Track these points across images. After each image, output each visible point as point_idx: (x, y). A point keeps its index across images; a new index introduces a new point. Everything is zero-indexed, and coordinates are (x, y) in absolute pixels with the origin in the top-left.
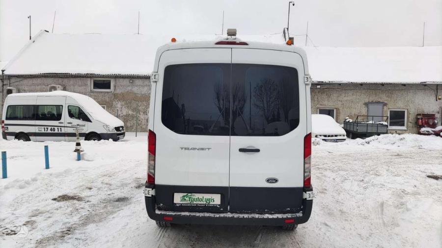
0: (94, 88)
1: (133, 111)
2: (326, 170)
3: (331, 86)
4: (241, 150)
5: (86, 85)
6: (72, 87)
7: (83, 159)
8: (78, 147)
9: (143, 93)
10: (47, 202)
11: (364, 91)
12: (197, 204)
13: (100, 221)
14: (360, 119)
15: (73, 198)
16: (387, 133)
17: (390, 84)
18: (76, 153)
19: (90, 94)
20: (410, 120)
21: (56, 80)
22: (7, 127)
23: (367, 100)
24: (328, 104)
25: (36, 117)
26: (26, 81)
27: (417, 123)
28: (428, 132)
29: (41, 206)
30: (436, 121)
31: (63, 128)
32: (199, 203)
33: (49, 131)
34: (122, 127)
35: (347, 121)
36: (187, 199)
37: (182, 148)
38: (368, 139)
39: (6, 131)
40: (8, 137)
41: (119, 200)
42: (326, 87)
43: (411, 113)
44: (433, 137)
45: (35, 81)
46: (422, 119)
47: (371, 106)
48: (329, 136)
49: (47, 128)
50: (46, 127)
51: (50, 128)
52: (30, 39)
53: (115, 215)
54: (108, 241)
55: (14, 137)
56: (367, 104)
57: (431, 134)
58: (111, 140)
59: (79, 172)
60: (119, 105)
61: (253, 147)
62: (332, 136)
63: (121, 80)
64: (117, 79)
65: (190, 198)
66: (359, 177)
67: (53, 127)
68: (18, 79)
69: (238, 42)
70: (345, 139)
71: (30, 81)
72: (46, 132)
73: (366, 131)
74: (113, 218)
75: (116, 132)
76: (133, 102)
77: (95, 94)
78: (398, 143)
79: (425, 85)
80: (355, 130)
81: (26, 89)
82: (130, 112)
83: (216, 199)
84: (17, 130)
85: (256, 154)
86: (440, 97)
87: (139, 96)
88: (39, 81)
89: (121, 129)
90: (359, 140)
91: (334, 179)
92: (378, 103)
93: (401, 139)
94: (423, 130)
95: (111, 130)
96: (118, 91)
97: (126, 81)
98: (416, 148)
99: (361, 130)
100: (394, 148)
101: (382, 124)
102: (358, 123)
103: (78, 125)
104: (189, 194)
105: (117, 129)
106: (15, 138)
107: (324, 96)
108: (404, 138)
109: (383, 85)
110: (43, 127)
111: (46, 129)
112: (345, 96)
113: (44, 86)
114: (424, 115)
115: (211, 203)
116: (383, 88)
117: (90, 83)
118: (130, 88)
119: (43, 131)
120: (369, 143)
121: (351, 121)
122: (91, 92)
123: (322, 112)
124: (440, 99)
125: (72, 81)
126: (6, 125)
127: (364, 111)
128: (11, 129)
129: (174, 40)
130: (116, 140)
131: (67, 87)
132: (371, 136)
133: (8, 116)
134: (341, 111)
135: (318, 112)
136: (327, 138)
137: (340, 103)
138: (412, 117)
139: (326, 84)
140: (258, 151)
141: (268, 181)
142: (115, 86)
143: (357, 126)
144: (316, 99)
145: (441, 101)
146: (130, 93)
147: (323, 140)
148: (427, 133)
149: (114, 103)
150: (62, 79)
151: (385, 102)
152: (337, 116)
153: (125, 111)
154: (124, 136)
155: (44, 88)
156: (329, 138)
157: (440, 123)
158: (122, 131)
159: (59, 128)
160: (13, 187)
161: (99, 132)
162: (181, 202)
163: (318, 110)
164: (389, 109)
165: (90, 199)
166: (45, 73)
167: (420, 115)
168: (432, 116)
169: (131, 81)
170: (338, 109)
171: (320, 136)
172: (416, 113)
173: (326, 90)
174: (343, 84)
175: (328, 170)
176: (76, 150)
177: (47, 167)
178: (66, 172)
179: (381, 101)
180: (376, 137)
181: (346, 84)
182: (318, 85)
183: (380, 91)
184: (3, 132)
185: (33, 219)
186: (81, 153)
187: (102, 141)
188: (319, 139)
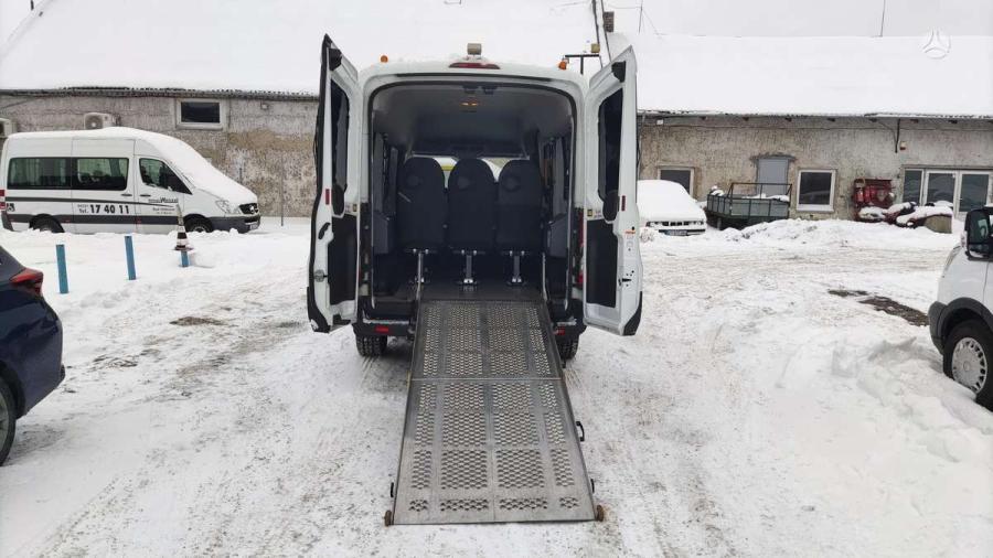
0: (183, 121)
1: (269, 170)
2: (652, 282)
3: (687, 122)
5: (164, 113)
6: (134, 117)
7: (193, 264)
8: (183, 242)
9: (291, 132)
10: (163, 327)
11: (751, 132)
13: (265, 349)
14: (737, 190)
15: (205, 321)
16: (787, 218)
17: (805, 117)
18: (179, 253)
19: (176, 132)
20: (841, 193)
21: (98, 102)
22: (12, 205)
23: (756, 152)
24: (678, 158)
25: (73, 183)
26: (31, 105)
27: (854, 198)
28: (875, 215)
29: (156, 331)
30: (892, 195)
31: (130, 206)
33: (102, 212)
34: (254, 205)
35: (714, 193)
38: (747, 230)
39: (10, 212)
40: (14, 224)
41: (284, 325)
42: (674, 124)
43: (844, 177)
44: (883, 226)
45: (52, 104)
46: (864, 190)
47: (763, 163)
48: (673, 224)
49: (99, 207)
50: (94, 204)
51: (103, 205)
52: (32, 7)
53: (287, 342)
54: (287, 371)
55: (27, 224)
56: (755, 160)
57: (881, 220)
58: (233, 231)
59: (195, 286)
60: (239, 158)
62: (680, 224)
63: (242, 103)
64: (234, 102)
66: (706, 293)
67: (110, 205)
68: (15, 101)
69: (484, 64)
70: (704, 230)
71: (42, 105)
72: (95, 214)
73: (746, 214)
74: (285, 346)
75: (242, 215)
76: (271, 151)
77: (187, 133)
78: (804, 237)
79: (874, 120)
80: (727, 212)
81: (34, 121)
82: (265, 175)
84: (35, 209)
86: (903, 145)
87: (283, 138)
88: (62, 103)
89: (252, 208)
90: (730, 231)
91: (661, 296)
92: (779, 156)
93: (810, 229)
94: (865, 211)
95: (232, 210)
96: (237, 128)
97: (254, 107)
98: (836, 245)
99: (737, 211)
100: (793, 247)
101: (779, 200)
102: (732, 198)
103: (163, 200)
105: (245, 208)
106: (30, 227)
107: (672, 142)
108: (815, 228)
109: (789, 118)
110: (89, 204)
111: (95, 209)
112: (713, 142)
113: (74, 116)
114: (870, 182)
116: (788, 125)
117: (174, 110)
118: (261, 122)
119: (89, 212)
120: (748, 237)
121: (721, 193)
122: (179, 128)
123: (668, 175)
124: (902, 149)
125: (135, 104)
126: (8, 199)
127: (749, 173)
128: (21, 208)
129: (384, 59)
130: (243, 230)
131: (124, 119)
132: (755, 223)
133: (12, 181)
134: (704, 174)
135: (659, 175)
136: (670, 227)
137: (703, 157)
138: (845, 187)
139: (675, 116)
142: (229, 117)
143: (731, 204)
144: (654, 149)
145: (904, 152)
146: (263, 132)
147: (660, 231)
148: (872, 218)
149: (228, 153)
150: (113, 101)
151: (793, 155)
152: (696, 184)
153: (253, 173)
154: (259, 224)
155: (73, 120)
156: (674, 228)
157: (900, 198)
158: (256, 214)
159: (124, 205)
160: (93, 304)
161: (207, 215)
163: (659, 172)
164: (799, 168)
165: (235, 323)
166: (75, 85)
167: (860, 181)
168: (885, 184)
169: (264, 107)
170: (697, 170)
171: (656, 223)
172: (853, 180)
173: (675, 129)
174: (709, 116)
175: (656, 284)
176: (180, 248)
177: (132, 276)
178: (172, 282)
179: (785, 152)
180: (765, 224)
181: (716, 116)
182: (659, 117)
183: (784, 132)
184: (4, 213)
185: (154, 347)
186: (189, 253)
187: (216, 232)
188: (653, 230)
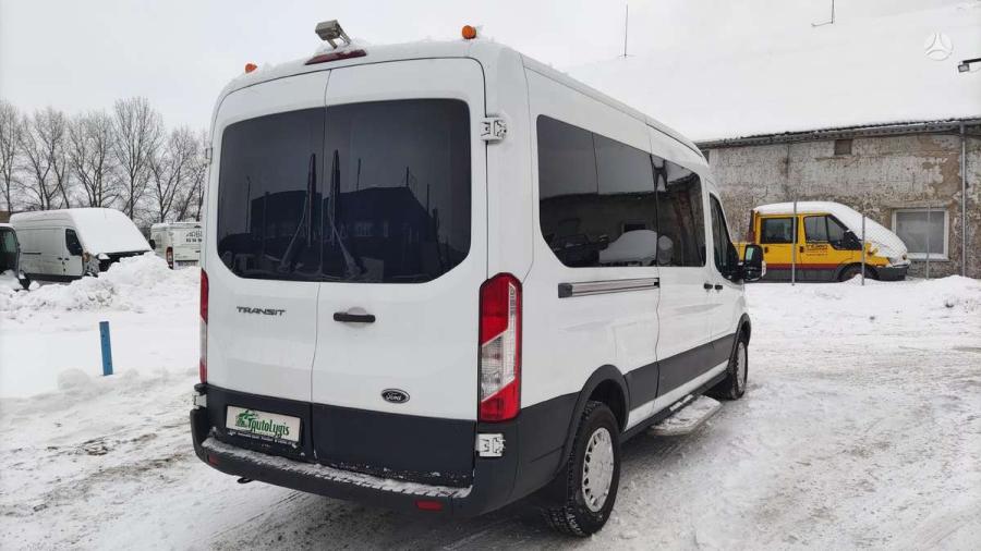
4: (339, 317)
12: (261, 436)
32: (264, 433)
36: (247, 422)
37: (240, 309)
61: (362, 309)
65: (250, 420)
69: (348, 52)
83: (292, 429)
85: (369, 327)
104: (250, 412)
115: (284, 437)
129: (250, 68)
140: (370, 319)
141: (385, 395)
162: (237, 428)
